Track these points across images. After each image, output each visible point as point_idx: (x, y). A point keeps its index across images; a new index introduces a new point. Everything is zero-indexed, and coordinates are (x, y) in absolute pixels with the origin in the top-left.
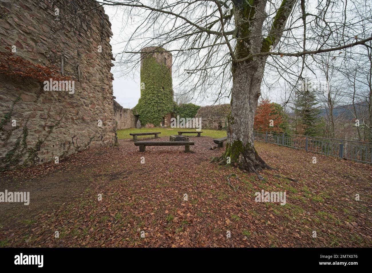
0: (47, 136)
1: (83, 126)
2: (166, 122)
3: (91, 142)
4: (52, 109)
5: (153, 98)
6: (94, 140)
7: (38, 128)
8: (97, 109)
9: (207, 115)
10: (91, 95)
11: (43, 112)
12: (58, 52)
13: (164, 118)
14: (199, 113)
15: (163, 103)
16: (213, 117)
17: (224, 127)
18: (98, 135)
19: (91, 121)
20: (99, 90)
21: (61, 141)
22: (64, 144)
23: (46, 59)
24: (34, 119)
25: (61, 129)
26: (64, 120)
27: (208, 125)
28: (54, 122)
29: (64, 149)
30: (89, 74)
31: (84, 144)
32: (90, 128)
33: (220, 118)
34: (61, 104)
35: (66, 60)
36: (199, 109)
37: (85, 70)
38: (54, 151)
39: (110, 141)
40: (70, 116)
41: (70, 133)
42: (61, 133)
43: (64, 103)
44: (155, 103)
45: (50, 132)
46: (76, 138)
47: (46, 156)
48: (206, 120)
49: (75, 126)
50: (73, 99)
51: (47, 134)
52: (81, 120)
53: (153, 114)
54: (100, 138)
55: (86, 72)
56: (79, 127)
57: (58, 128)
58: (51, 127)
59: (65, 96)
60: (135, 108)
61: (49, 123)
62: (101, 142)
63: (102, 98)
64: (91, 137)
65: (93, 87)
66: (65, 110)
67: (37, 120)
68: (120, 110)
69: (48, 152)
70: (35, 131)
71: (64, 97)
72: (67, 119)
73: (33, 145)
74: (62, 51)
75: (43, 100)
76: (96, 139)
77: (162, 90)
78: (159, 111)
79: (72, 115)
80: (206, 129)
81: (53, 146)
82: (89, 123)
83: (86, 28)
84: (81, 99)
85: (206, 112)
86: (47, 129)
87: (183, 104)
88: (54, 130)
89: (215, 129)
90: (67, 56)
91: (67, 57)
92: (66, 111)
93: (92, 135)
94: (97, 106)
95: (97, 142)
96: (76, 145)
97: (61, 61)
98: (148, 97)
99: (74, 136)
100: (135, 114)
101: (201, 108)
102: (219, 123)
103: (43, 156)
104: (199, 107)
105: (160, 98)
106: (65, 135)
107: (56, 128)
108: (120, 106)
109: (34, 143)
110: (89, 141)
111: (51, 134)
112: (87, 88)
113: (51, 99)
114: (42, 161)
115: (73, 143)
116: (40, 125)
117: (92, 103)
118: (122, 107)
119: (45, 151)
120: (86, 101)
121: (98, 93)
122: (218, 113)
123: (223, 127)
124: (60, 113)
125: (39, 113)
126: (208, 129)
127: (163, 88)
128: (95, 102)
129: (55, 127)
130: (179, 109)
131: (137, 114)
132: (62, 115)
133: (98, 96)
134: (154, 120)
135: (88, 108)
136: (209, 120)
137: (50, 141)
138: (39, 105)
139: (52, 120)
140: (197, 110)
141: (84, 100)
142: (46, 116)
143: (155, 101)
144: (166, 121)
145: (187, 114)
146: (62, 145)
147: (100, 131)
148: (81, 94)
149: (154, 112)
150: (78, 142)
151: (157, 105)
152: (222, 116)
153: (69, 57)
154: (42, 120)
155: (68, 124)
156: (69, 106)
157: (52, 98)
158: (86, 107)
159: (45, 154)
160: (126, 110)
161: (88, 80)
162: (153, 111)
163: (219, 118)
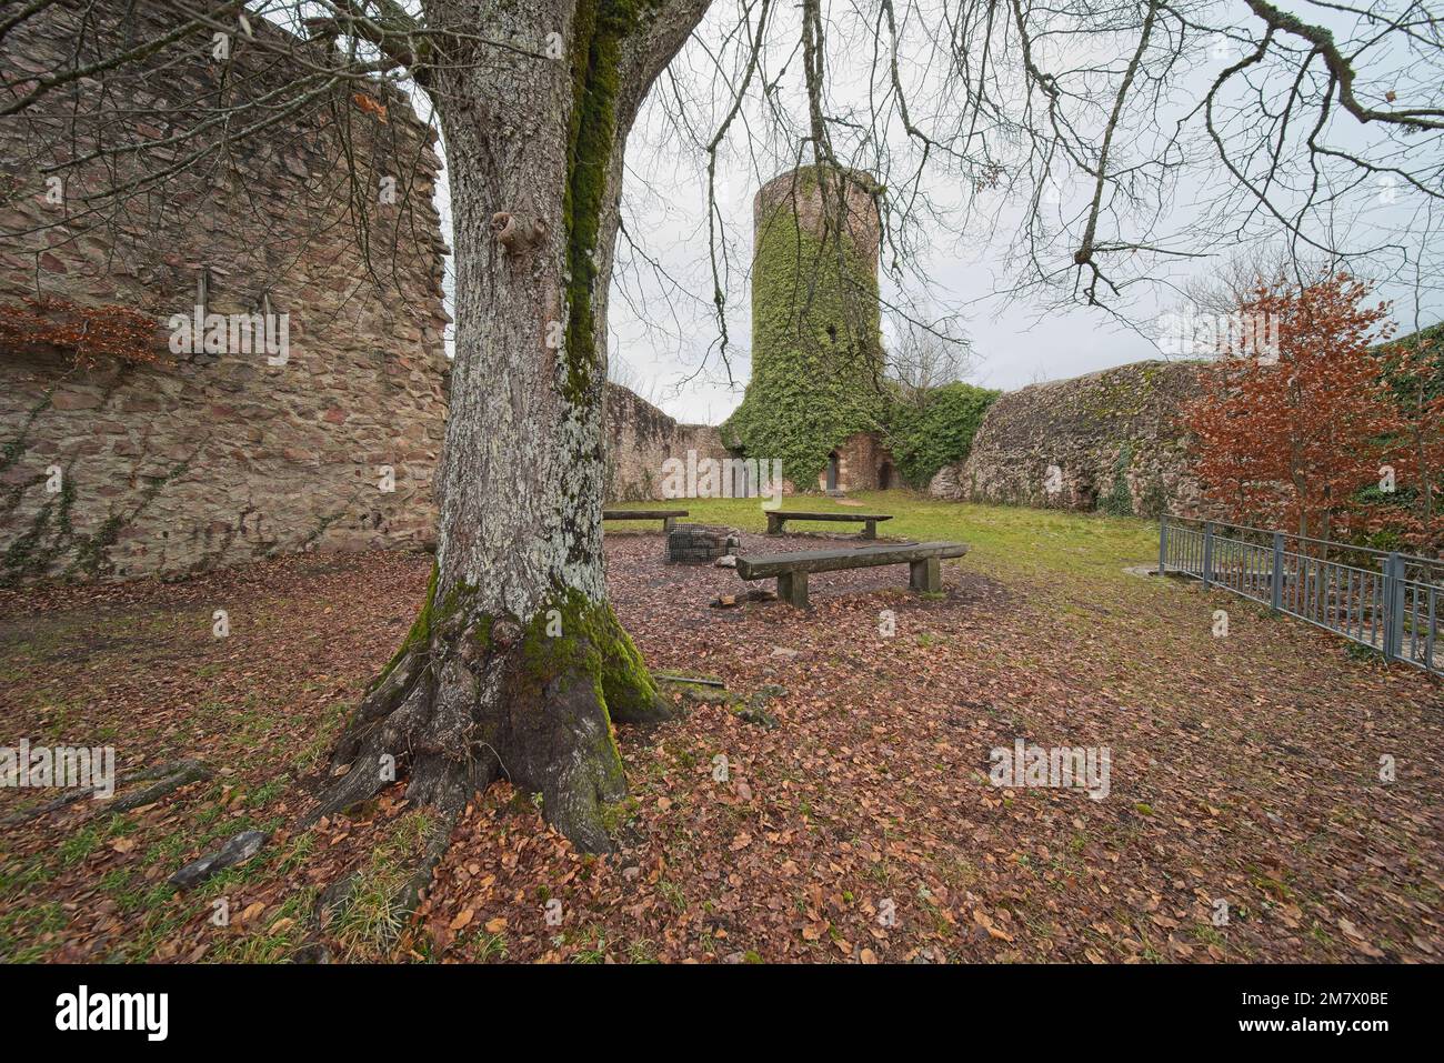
0: (144, 505)
1: (294, 478)
2: (843, 471)
3: (327, 533)
4: (156, 427)
5: (789, 376)
6: (338, 527)
7: (108, 481)
8: (356, 424)
9: (1025, 432)
10: (327, 379)
11: (124, 438)
12: (190, 261)
13: (834, 456)
14: (990, 425)
15: (832, 395)
16: (1055, 444)
17: (1112, 498)
18: (360, 511)
19: (327, 464)
20: (365, 360)
21: (195, 523)
22: (209, 532)
23: (142, 288)
24: (96, 457)
25: (195, 485)
26: (202, 459)
27: (1026, 485)
28: (166, 465)
29: (208, 545)
30: (316, 315)
31: (292, 535)
32: (321, 486)
33: (1090, 446)
34: (193, 413)
35: (218, 281)
36: (992, 408)
37: (300, 301)
38: (168, 550)
39: (419, 533)
40: (227, 449)
41: (229, 498)
42: (191, 498)
43: (206, 410)
44: (794, 394)
45: (150, 494)
46: (254, 516)
47: (138, 561)
48: (1017, 462)
49: (254, 480)
50: (242, 398)
51: (141, 499)
52: (279, 461)
53: (785, 440)
54: (369, 521)
55: (304, 308)
56: (273, 483)
57: (182, 482)
58: (156, 480)
59: (209, 390)
60: (730, 423)
61: (149, 469)
62: (373, 533)
63: (381, 388)
64: (326, 515)
65: (336, 353)
66: (205, 429)
67: (107, 457)
68: (662, 430)
69: (144, 551)
70: (99, 490)
71: (204, 392)
72: (215, 457)
73: (93, 526)
74: (204, 258)
75: (124, 403)
76: (349, 523)
77: (825, 338)
78: (813, 425)
79: (233, 445)
80: (1015, 505)
81: (165, 534)
82: (320, 471)
83: (301, 170)
84: (278, 396)
85: (1023, 421)
86: (140, 485)
87: (920, 391)
88: (167, 488)
89: (1061, 503)
90: (222, 268)
91: (223, 272)
92: (211, 435)
93: (329, 511)
94: (353, 416)
95: (355, 534)
96: (254, 537)
97: (196, 288)
98: (770, 375)
99: (250, 510)
100: (731, 444)
101: (999, 401)
102: (1084, 473)
103: (129, 560)
104: (988, 399)
105: (814, 373)
106: (210, 506)
107: (174, 484)
108: (664, 416)
109: (95, 521)
110: (315, 528)
111: (156, 500)
112: (307, 359)
113: (153, 401)
114: (122, 572)
115: (244, 530)
116: (114, 474)
117: (327, 404)
118: (673, 420)
119: (134, 546)
120: (298, 400)
121: (358, 371)
122: (1080, 418)
123: (1105, 493)
124: (187, 439)
125: (112, 439)
126: (1027, 505)
127: (831, 331)
128: (344, 402)
129: (169, 481)
130: (902, 412)
131: (738, 442)
132: (196, 446)
133: (362, 381)
134: (793, 465)
135: (311, 422)
136: (1032, 458)
137: (155, 519)
138: (112, 417)
139: (159, 459)
140: (980, 411)
141: (293, 397)
142: (138, 449)
143: (796, 388)
144: (847, 466)
145: (935, 435)
146: (202, 535)
147: (369, 495)
148: (279, 378)
149: (793, 432)
150: (263, 528)
151: (801, 404)
152: (1104, 432)
153: (229, 270)
154: (124, 459)
155: (219, 473)
156: (222, 419)
157: (160, 397)
158: (300, 421)
159: (134, 553)
160: (687, 433)
161: (313, 333)
162: (785, 428)
163: (1083, 447)
